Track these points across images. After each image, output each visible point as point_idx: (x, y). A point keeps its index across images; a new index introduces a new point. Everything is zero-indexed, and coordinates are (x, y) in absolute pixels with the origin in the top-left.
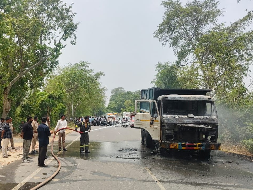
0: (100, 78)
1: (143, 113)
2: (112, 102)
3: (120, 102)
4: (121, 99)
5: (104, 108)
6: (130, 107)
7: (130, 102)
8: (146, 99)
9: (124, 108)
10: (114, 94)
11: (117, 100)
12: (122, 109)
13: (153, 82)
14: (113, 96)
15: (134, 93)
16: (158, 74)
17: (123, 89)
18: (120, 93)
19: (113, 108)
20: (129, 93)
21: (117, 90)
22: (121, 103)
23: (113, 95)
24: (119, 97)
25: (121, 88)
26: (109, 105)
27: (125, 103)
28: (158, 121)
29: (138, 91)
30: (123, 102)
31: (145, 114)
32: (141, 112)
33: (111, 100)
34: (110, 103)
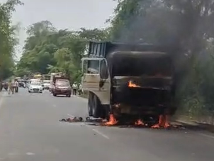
0: (14, 10)
1: (92, 73)
2: (29, 51)
3: (45, 51)
4: (48, 46)
5: (12, 65)
6: (66, 63)
7: (65, 52)
8: (96, 54)
9: (54, 64)
10: (32, 36)
11: (39, 47)
12: (50, 67)
13: (109, 20)
14: (30, 40)
15: (73, 34)
16: (119, 7)
17: (51, 24)
18: (45, 33)
19: (30, 63)
20: (62, 33)
21: (38, 26)
22: (47, 53)
23: (31, 38)
24: (43, 41)
25: (47, 22)
26: (22, 59)
27: (56, 54)
28: (108, 83)
29: (82, 31)
30: (52, 51)
31: (93, 74)
32: (89, 72)
33: (27, 47)
34: (24, 55)
